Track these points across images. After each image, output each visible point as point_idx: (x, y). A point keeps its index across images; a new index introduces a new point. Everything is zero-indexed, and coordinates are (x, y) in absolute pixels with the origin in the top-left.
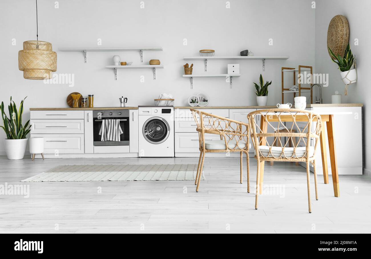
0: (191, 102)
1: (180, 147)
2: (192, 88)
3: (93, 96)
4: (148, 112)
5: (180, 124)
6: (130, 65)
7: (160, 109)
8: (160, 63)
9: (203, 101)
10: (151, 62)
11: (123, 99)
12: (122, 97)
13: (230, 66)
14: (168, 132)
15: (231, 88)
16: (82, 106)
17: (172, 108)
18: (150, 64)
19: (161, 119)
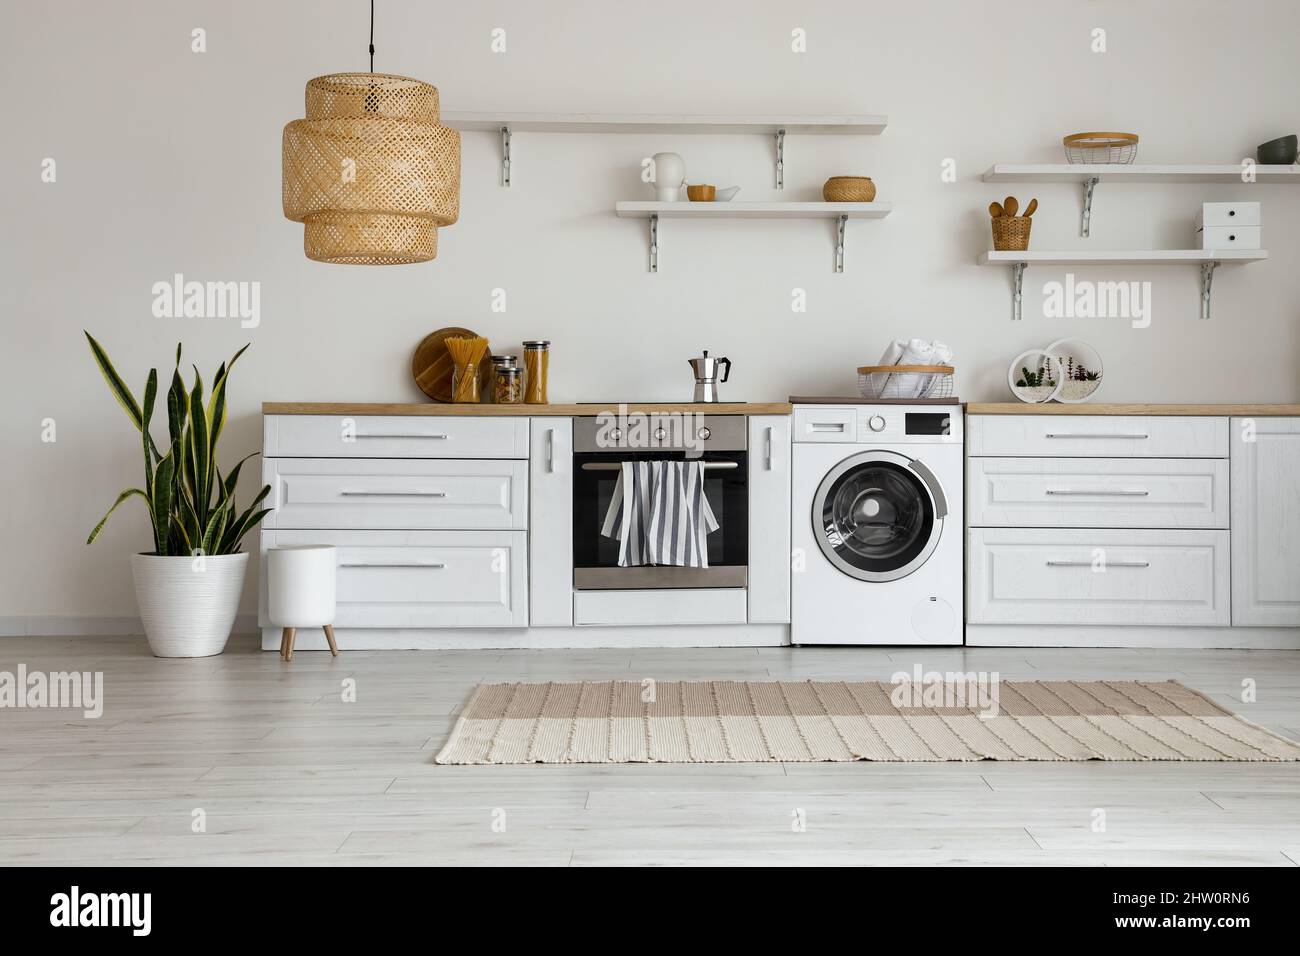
0: (1020, 384)
1: (992, 597)
2: (1016, 314)
3: (545, 345)
4: (838, 429)
5: (991, 485)
6: (728, 200)
7: (896, 416)
8: (874, 191)
9: (1077, 378)
10: (833, 189)
11: (709, 364)
12: (705, 353)
13: (1214, 214)
14: (937, 523)
15: (1205, 316)
16: (498, 393)
17: (954, 413)
18: (829, 198)
19: (904, 464)
